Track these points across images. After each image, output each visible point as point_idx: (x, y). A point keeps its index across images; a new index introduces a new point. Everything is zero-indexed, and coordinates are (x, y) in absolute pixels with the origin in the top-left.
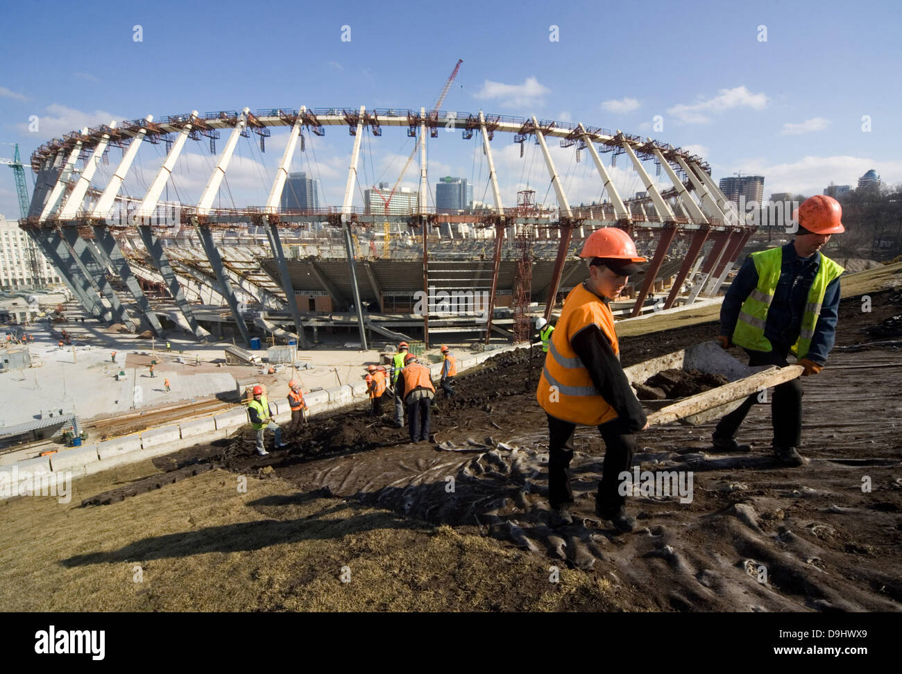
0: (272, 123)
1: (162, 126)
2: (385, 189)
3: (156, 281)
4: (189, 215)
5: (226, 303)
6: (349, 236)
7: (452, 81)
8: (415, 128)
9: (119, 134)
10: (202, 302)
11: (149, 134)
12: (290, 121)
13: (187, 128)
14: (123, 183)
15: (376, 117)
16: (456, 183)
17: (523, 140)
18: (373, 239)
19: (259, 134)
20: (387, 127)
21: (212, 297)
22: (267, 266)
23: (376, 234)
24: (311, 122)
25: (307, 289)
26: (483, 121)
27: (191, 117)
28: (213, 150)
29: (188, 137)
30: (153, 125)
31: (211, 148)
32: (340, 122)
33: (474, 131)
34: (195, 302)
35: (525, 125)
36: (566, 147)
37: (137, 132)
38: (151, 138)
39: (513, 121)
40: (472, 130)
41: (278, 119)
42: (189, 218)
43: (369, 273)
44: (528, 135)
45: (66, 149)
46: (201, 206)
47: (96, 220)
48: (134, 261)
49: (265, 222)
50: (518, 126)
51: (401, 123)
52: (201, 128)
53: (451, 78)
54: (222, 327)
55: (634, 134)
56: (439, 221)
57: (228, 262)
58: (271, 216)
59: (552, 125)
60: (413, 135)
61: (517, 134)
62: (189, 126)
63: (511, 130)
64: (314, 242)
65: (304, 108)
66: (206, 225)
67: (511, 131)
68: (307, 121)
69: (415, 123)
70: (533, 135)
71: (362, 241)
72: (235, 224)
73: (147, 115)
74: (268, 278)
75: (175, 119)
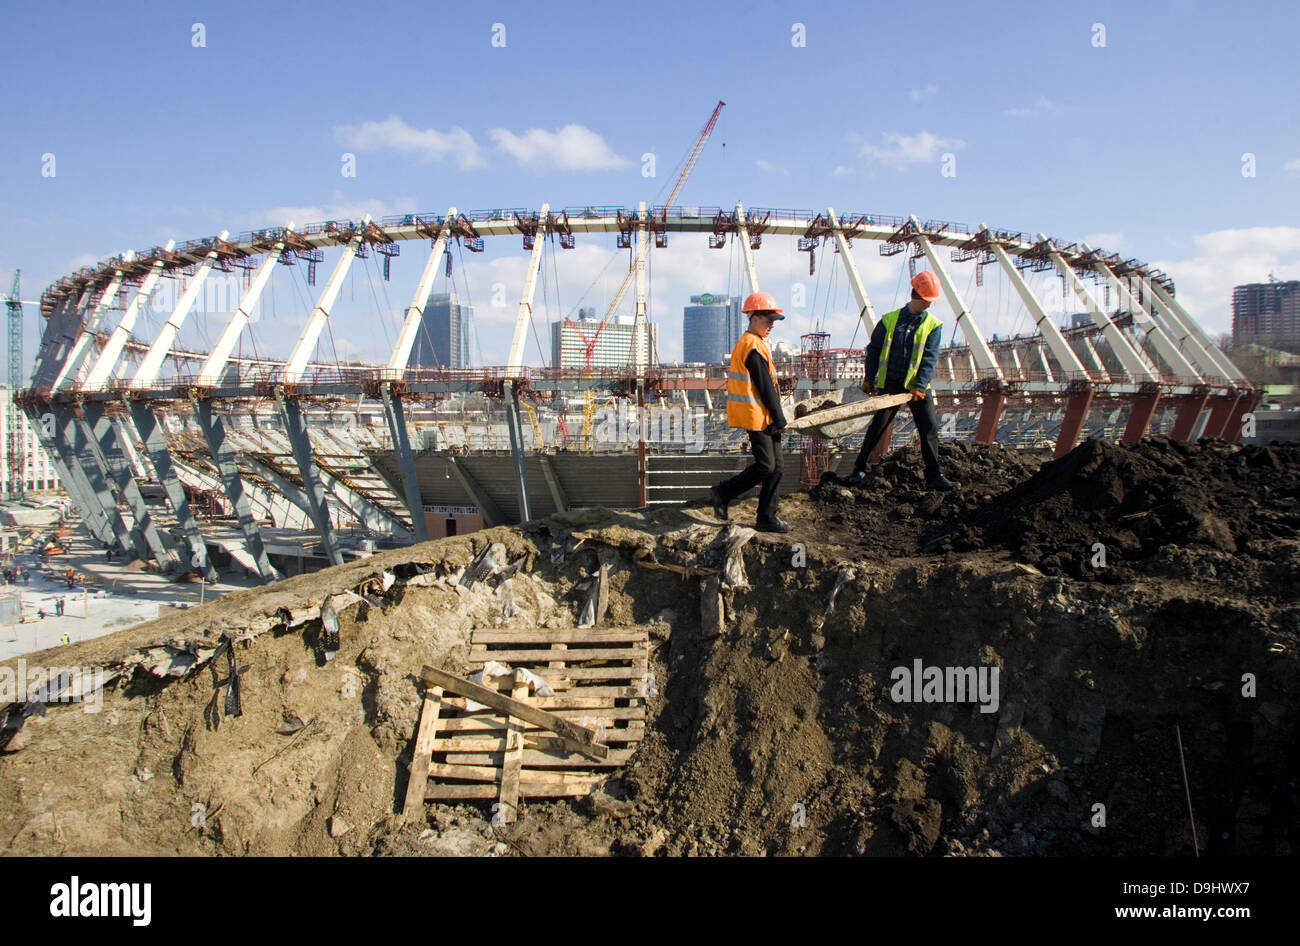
0: (403, 236)
1: (241, 246)
2: (588, 320)
3: (204, 487)
4: (270, 384)
5: (312, 526)
6: (515, 414)
7: (707, 137)
8: (630, 234)
9: (177, 259)
10: (273, 524)
11: (221, 258)
12: (432, 233)
13: (276, 248)
14: (177, 334)
15: (566, 220)
16: (722, 305)
17: (813, 247)
18: (562, 411)
19: (383, 253)
20: (584, 234)
21: (290, 516)
22: (381, 462)
23: (572, 402)
24: (463, 232)
25: (444, 504)
26: (742, 220)
27: (284, 232)
28: (312, 280)
29: (278, 261)
30: (229, 246)
31: (309, 276)
32: (510, 230)
33: (728, 235)
34: (262, 524)
35: (814, 223)
36: (890, 255)
37: (204, 256)
38: (223, 264)
39: (794, 216)
40: (724, 235)
41: (413, 229)
42: (272, 388)
43: (548, 475)
44: (821, 238)
45: (97, 283)
46: (290, 369)
47: (135, 392)
48: (176, 455)
49: (384, 393)
50: (804, 224)
51: (606, 228)
52: (297, 246)
53: (705, 132)
54: (304, 566)
55: (1011, 230)
56: (665, 388)
57: (321, 457)
58: (394, 384)
59: (863, 220)
60: (627, 245)
61: (803, 237)
62: (281, 246)
63: (792, 231)
64: (460, 417)
65: (454, 212)
66: (294, 401)
67: (791, 234)
68: (457, 231)
69: (628, 226)
70: (830, 239)
71: (545, 416)
72: (337, 397)
73: (220, 232)
74: (382, 484)
75: (261, 236)
